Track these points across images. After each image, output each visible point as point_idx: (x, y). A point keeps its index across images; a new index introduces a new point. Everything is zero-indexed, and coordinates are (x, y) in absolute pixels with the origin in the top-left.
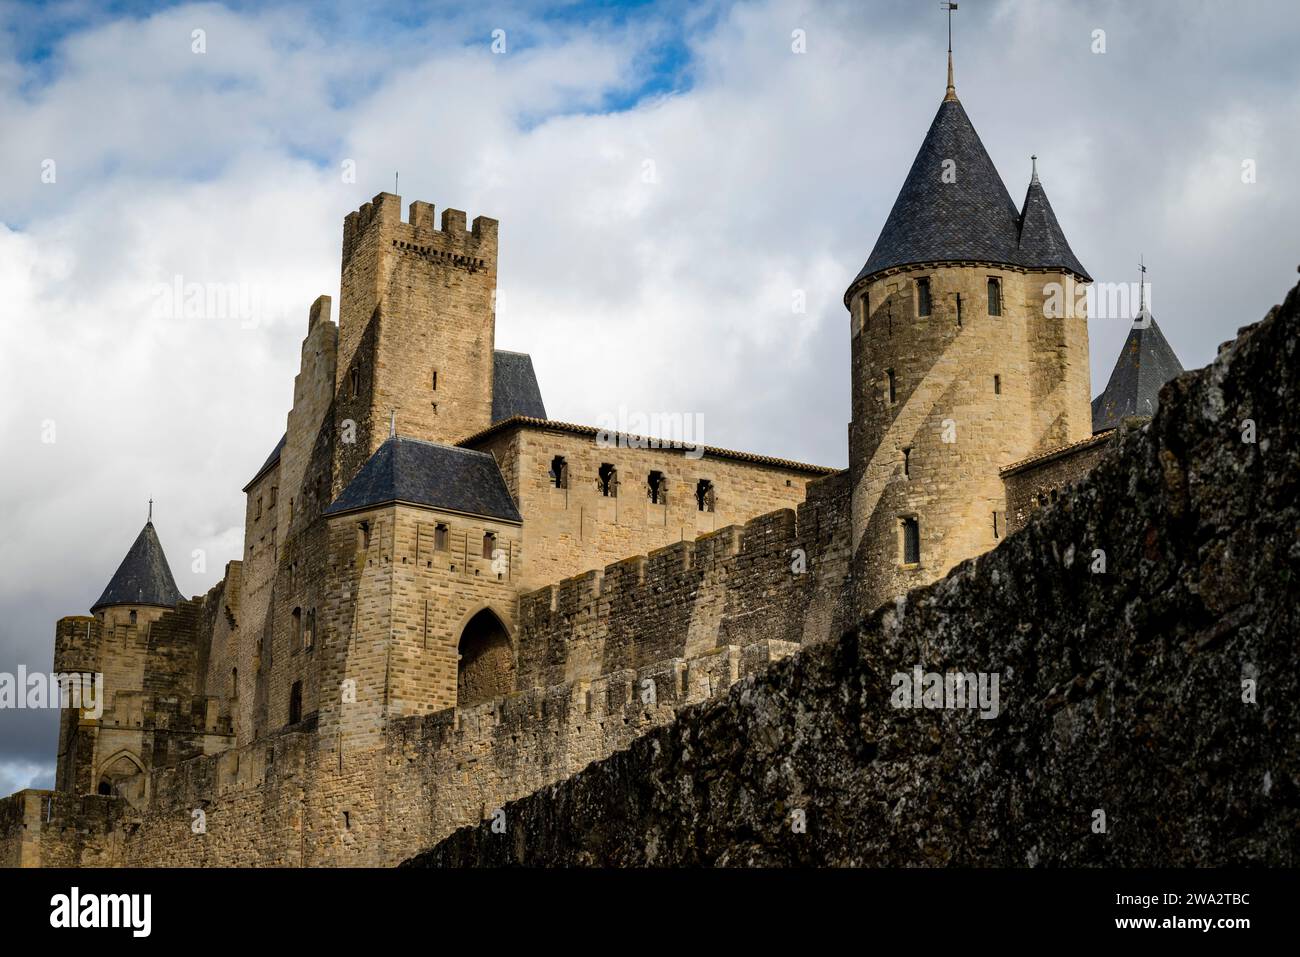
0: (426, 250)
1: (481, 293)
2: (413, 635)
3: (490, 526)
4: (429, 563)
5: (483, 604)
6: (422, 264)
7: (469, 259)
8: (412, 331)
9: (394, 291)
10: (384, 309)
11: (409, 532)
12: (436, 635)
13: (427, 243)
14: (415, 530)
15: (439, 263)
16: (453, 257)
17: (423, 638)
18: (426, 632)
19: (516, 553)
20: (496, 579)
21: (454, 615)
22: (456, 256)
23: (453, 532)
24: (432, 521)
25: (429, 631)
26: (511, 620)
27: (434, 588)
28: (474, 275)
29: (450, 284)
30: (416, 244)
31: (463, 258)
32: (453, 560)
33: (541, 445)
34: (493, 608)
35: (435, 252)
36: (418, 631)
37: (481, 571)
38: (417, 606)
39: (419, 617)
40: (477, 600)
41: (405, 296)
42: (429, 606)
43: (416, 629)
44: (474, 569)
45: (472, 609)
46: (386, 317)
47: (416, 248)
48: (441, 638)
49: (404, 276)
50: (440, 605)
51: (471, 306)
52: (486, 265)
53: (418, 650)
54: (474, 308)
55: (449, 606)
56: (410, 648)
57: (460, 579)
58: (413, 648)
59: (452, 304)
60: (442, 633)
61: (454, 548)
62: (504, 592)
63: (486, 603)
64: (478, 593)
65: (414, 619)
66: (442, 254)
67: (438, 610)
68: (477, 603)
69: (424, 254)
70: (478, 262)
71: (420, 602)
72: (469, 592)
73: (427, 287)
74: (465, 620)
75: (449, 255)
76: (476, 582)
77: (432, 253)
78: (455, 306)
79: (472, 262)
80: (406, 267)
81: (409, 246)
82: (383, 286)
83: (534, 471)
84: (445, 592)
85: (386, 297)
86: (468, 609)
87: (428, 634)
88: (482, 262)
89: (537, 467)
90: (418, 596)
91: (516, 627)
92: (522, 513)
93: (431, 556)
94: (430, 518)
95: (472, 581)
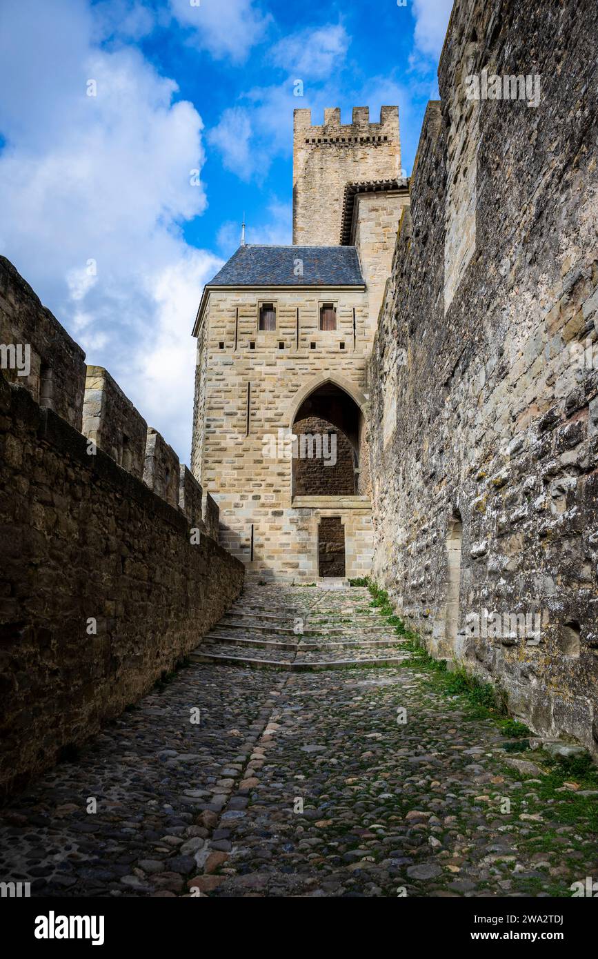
0: (335, 140)
1: (387, 159)
2: (234, 420)
3: (327, 296)
4: (252, 346)
5: (322, 376)
6: (333, 150)
7: (374, 138)
8: (326, 198)
9: (308, 174)
10: (300, 188)
11: (227, 316)
12: (262, 417)
13: (334, 135)
14: (235, 313)
15: (347, 146)
16: (359, 140)
17: (245, 423)
18: (249, 415)
19: (361, 319)
20: (338, 349)
21: (286, 393)
22: (362, 139)
23: (282, 309)
24: (255, 302)
25: (254, 415)
26: (360, 389)
27: (258, 368)
28: (379, 148)
29: (357, 159)
30: (325, 138)
31: (368, 139)
32: (281, 337)
33: (384, 209)
34: (334, 379)
35: (343, 140)
36: (239, 416)
37: (317, 343)
38: (238, 390)
39: (240, 401)
40: (314, 374)
41: (318, 176)
42: (252, 388)
43: (236, 414)
44: (308, 343)
45: (308, 384)
46: (302, 193)
47: (326, 140)
48: (269, 420)
49: (316, 161)
50: (266, 385)
51: (378, 171)
52: (389, 139)
53: (240, 436)
54: (381, 171)
55: (278, 384)
56: (228, 436)
57: (292, 355)
58: (233, 435)
59: (361, 172)
60: (270, 414)
61: (283, 325)
62: (350, 361)
63: (326, 376)
64: (313, 367)
65: (235, 403)
66: (350, 140)
67: (264, 391)
68: (313, 377)
69: (334, 143)
70: (382, 138)
71: (241, 385)
72: (305, 366)
73: (337, 165)
74: (300, 396)
75: (356, 139)
76: (312, 356)
77: (341, 141)
78: (363, 174)
79: (377, 139)
80: (317, 155)
81: (319, 141)
82: (298, 172)
83: (378, 235)
84: (271, 371)
85: (301, 180)
86: (303, 384)
87: (251, 418)
88: (385, 138)
89: (380, 230)
90: (239, 379)
91: (367, 396)
92: (366, 278)
93: (254, 336)
94: (252, 299)
95: (306, 355)
